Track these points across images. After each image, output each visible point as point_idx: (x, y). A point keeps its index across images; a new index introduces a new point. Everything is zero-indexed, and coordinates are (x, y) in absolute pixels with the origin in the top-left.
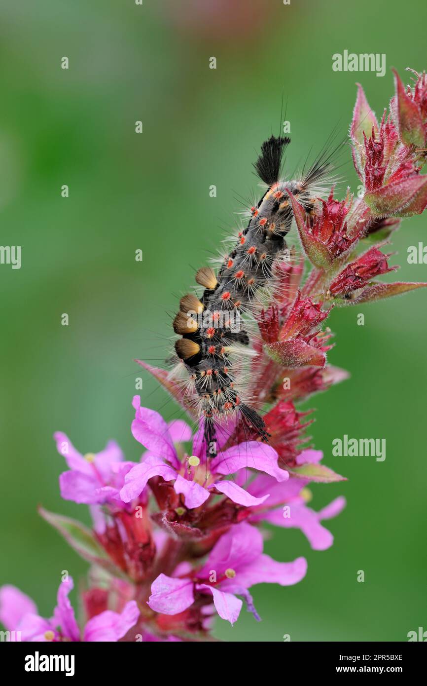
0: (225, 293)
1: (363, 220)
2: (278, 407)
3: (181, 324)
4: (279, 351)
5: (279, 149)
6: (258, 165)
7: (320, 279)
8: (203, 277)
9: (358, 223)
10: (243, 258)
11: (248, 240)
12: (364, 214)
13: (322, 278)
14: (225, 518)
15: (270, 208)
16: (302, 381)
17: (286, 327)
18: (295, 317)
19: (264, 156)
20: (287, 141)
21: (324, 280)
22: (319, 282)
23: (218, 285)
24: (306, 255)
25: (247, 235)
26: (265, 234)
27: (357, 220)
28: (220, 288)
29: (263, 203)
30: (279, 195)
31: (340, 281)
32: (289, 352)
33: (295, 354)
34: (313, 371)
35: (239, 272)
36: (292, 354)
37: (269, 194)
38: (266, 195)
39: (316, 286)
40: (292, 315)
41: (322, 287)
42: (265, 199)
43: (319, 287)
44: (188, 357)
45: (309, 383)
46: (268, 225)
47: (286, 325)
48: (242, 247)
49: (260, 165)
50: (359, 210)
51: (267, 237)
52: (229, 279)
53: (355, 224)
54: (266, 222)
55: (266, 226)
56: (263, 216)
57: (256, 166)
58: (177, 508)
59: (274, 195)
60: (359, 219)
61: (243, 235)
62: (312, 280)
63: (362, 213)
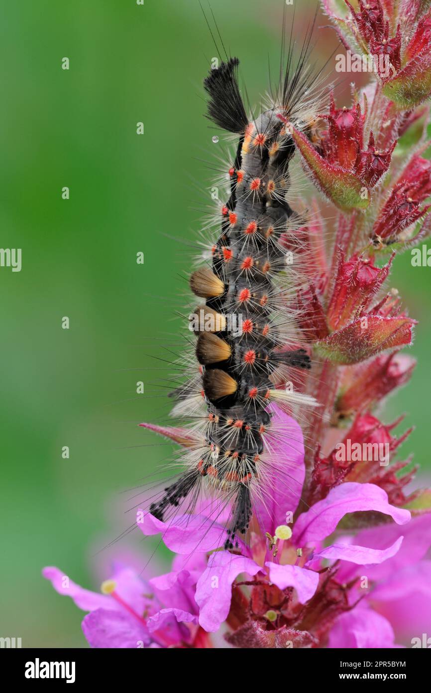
0: (242, 292)
1: (388, 123)
2: (355, 426)
3: (209, 351)
4: (341, 344)
5: (231, 79)
6: (212, 113)
7: (356, 227)
8: (201, 283)
9: (382, 129)
10: (243, 240)
11: (242, 215)
12: (386, 113)
13: (358, 223)
14: (333, 607)
15: (258, 163)
16: (373, 380)
17: (335, 309)
18: (347, 289)
19: (214, 98)
20: (234, 63)
21: (361, 225)
22: (355, 231)
23: (226, 287)
24: (328, 200)
25: (236, 209)
26: (264, 200)
27: (379, 126)
28: (231, 288)
29: (244, 161)
30: (261, 139)
31: (390, 218)
32: (356, 340)
33: (368, 340)
34: (383, 361)
35: (246, 259)
36: (362, 341)
37: (245, 145)
38: (243, 148)
39: (353, 237)
40: (339, 288)
41: (362, 237)
42: (243, 153)
43: (358, 238)
44: (217, 397)
45: (385, 380)
46: (264, 187)
47: (336, 305)
48: (235, 228)
49: (215, 113)
50: (376, 112)
51: (268, 204)
52: (235, 274)
53: (379, 132)
54: (259, 184)
55: (262, 188)
56: (252, 177)
57: (209, 116)
58: (265, 613)
59: (254, 142)
60: (383, 123)
61: (230, 212)
62: (344, 232)
63: (383, 113)
